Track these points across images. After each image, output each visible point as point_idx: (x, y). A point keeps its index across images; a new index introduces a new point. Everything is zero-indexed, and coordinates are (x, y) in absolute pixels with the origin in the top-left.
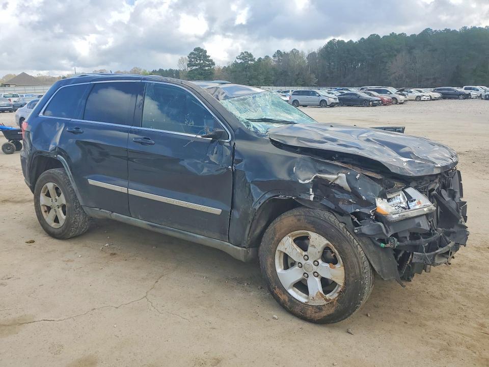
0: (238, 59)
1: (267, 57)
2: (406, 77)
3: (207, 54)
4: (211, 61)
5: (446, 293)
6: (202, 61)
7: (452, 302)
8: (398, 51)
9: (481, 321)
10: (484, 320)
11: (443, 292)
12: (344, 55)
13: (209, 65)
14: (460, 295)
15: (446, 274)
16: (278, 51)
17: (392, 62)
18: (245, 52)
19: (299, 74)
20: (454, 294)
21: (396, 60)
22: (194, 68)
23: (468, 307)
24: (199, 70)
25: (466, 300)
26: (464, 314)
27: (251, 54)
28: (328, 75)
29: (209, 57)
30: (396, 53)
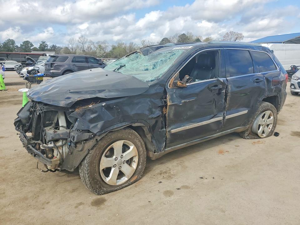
5: (31, 173)
7: (26, 170)
9: (8, 169)
10: (6, 170)
11: (33, 172)
14: (24, 176)
15: (40, 184)
20: (27, 175)
23: (16, 172)
25: (19, 175)
26: (17, 168)
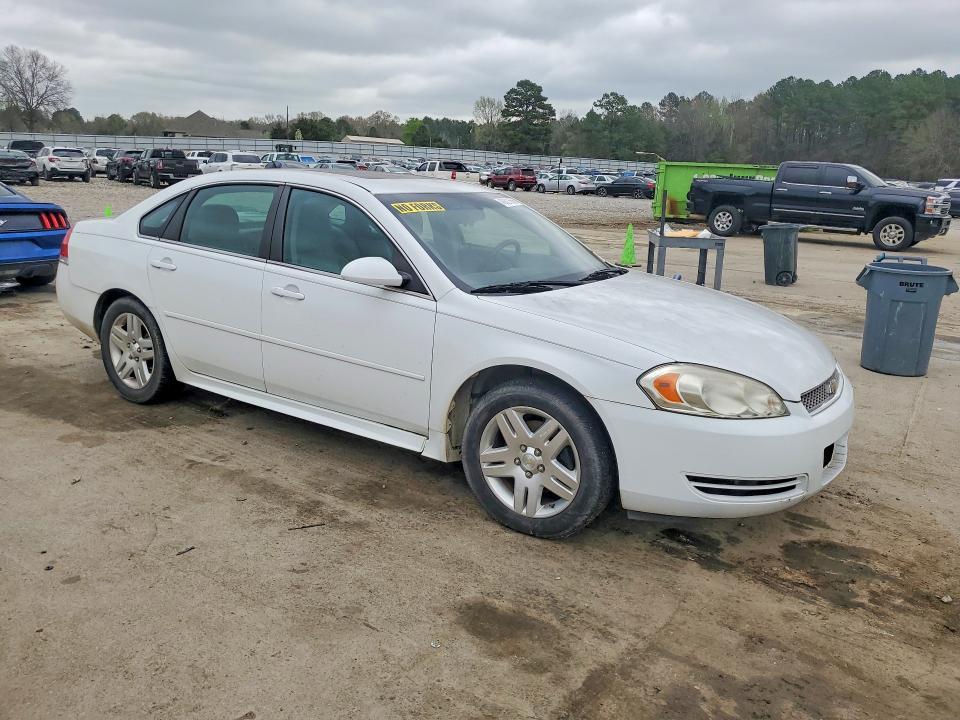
0: (596, 105)
1: (647, 105)
2: (946, 161)
3: (543, 94)
4: (549, 107)
6: (531, 108)
8: (931, 107)
12: (810, 109)
13: (543, 116)
16: (671, 96)
17: (915, 128)
18: (612, 94)
19: (714, 142)
21: (926, 125)
22: (514, 119)
24: (526, 124)
27: (623, 98)
28: (773, 148)
29: (545, 99)
30: (925, 111)
